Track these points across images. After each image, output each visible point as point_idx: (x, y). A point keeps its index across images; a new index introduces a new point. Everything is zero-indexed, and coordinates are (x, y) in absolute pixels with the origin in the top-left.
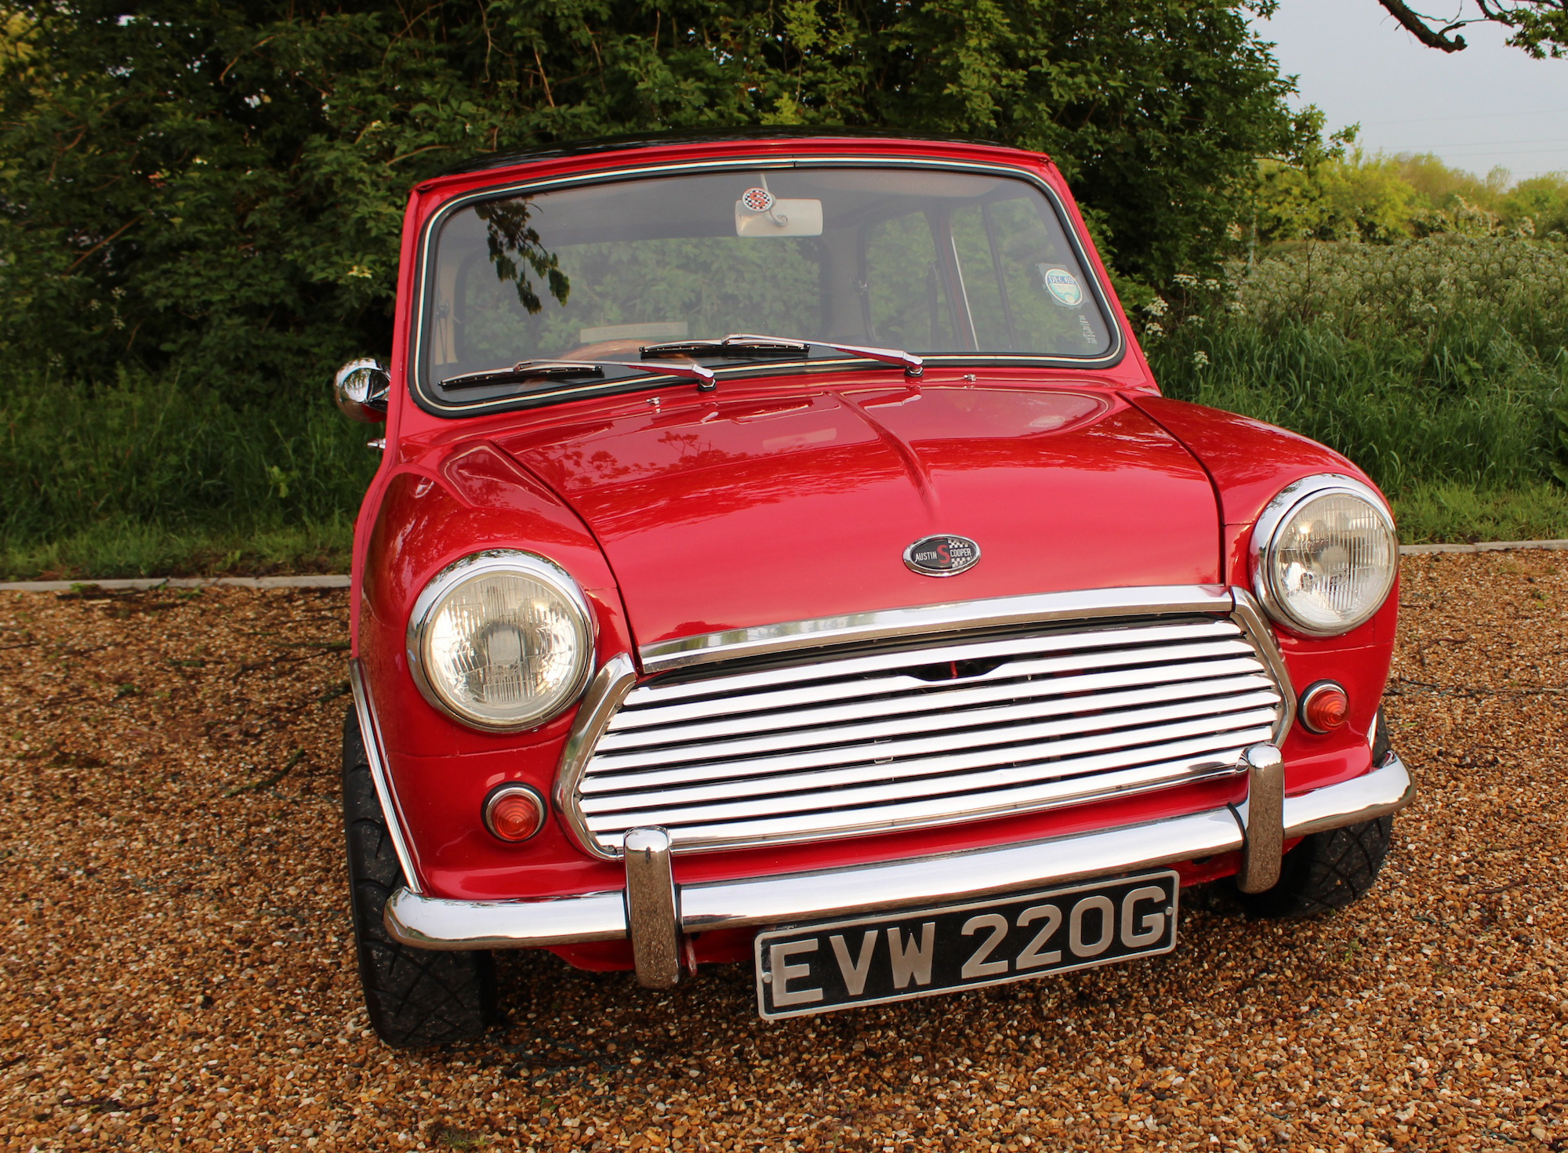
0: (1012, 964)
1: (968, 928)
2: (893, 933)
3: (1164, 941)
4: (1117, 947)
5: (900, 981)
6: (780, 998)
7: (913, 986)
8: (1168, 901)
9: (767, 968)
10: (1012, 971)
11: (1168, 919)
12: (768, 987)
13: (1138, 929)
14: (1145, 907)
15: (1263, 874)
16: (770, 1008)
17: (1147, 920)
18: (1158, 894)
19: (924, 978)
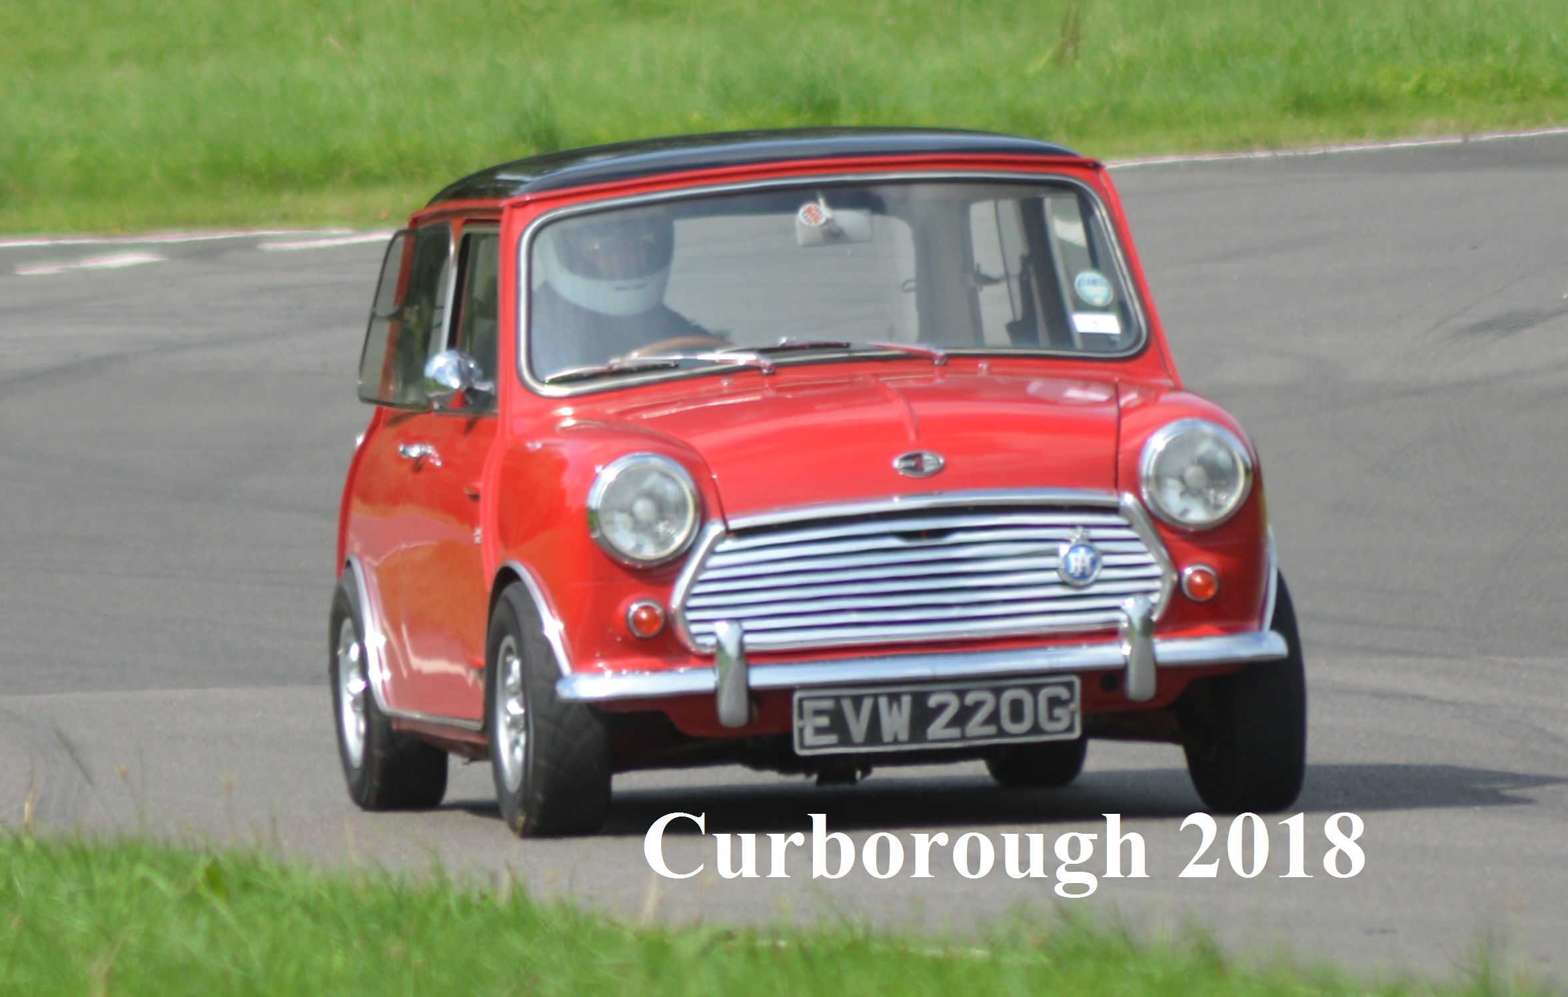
0: (963, 732)
1: (933, 701)
2: (883, 702)
3: (1070, 729)
4: (1036, 729)
5: (887, 736)
6: (810, 738)
7: (896, 741)
8: (1071, 699)
9: (801, 716)
10: (963, 738)
11: (1073, 713)
12: (801, 730)
13: (1051, 718)
14: (1054, 702)
15: (1139, 686)
16: (803, 746)
17: (1058, 712)
18: (1064, 693)
19: (904, 736)
